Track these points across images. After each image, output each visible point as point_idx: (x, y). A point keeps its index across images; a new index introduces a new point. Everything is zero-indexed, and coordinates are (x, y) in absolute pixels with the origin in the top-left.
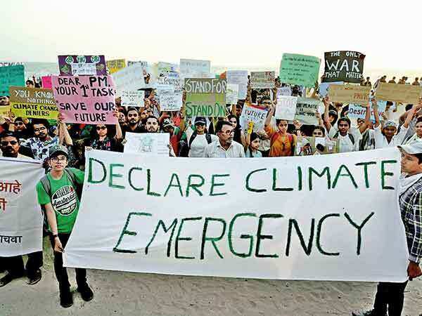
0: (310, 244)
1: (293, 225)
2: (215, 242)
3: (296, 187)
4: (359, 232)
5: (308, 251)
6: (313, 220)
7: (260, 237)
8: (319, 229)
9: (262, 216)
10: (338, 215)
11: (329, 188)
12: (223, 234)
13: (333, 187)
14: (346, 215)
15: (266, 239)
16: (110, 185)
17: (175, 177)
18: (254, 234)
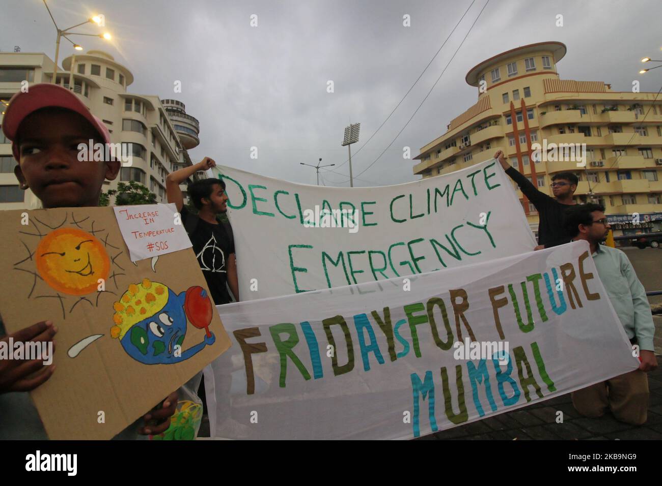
0: (457, 252)
1: (435, 243)
2: (383, 272)
3: (426, 212)
4: (486, 231)
5: (459, 258)
6: (446, 236)
7: (415, 260)
8: (454, 239)
9: (409, 243)
10: (462, 226)
11: (448, 206)
12: (386, 264)
13: (451, 204)
14: (469, 223)
15: (420, 260)
16: (255, 211)
17: (326, 204)
18: (409, 259)
